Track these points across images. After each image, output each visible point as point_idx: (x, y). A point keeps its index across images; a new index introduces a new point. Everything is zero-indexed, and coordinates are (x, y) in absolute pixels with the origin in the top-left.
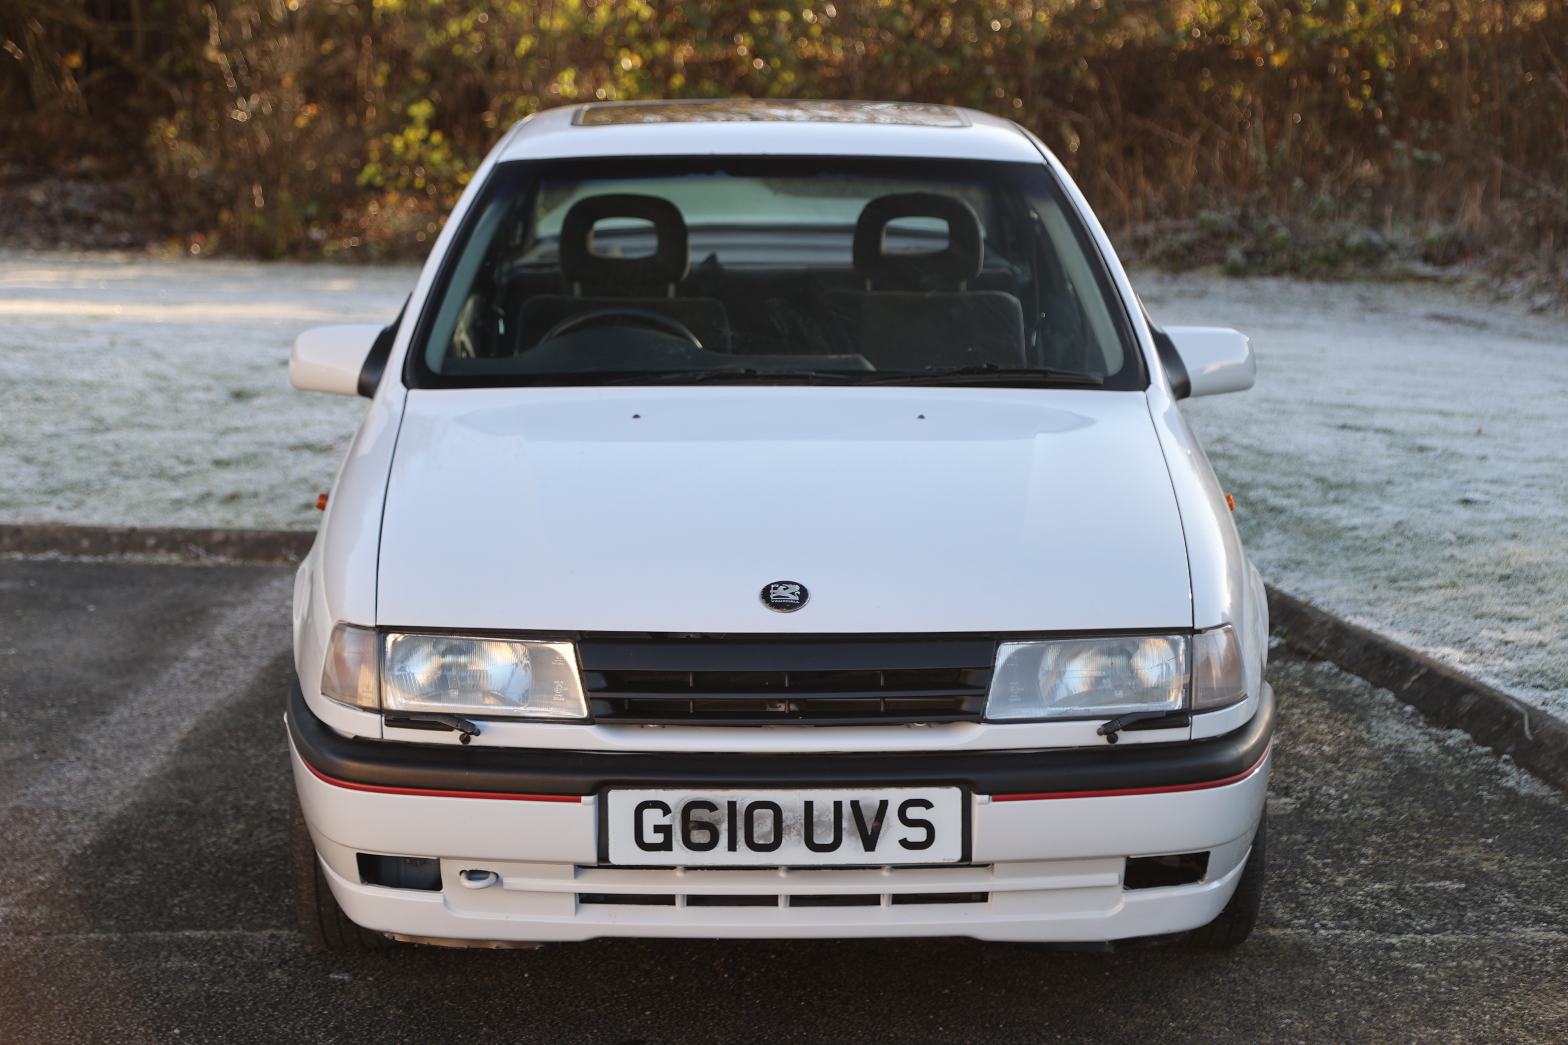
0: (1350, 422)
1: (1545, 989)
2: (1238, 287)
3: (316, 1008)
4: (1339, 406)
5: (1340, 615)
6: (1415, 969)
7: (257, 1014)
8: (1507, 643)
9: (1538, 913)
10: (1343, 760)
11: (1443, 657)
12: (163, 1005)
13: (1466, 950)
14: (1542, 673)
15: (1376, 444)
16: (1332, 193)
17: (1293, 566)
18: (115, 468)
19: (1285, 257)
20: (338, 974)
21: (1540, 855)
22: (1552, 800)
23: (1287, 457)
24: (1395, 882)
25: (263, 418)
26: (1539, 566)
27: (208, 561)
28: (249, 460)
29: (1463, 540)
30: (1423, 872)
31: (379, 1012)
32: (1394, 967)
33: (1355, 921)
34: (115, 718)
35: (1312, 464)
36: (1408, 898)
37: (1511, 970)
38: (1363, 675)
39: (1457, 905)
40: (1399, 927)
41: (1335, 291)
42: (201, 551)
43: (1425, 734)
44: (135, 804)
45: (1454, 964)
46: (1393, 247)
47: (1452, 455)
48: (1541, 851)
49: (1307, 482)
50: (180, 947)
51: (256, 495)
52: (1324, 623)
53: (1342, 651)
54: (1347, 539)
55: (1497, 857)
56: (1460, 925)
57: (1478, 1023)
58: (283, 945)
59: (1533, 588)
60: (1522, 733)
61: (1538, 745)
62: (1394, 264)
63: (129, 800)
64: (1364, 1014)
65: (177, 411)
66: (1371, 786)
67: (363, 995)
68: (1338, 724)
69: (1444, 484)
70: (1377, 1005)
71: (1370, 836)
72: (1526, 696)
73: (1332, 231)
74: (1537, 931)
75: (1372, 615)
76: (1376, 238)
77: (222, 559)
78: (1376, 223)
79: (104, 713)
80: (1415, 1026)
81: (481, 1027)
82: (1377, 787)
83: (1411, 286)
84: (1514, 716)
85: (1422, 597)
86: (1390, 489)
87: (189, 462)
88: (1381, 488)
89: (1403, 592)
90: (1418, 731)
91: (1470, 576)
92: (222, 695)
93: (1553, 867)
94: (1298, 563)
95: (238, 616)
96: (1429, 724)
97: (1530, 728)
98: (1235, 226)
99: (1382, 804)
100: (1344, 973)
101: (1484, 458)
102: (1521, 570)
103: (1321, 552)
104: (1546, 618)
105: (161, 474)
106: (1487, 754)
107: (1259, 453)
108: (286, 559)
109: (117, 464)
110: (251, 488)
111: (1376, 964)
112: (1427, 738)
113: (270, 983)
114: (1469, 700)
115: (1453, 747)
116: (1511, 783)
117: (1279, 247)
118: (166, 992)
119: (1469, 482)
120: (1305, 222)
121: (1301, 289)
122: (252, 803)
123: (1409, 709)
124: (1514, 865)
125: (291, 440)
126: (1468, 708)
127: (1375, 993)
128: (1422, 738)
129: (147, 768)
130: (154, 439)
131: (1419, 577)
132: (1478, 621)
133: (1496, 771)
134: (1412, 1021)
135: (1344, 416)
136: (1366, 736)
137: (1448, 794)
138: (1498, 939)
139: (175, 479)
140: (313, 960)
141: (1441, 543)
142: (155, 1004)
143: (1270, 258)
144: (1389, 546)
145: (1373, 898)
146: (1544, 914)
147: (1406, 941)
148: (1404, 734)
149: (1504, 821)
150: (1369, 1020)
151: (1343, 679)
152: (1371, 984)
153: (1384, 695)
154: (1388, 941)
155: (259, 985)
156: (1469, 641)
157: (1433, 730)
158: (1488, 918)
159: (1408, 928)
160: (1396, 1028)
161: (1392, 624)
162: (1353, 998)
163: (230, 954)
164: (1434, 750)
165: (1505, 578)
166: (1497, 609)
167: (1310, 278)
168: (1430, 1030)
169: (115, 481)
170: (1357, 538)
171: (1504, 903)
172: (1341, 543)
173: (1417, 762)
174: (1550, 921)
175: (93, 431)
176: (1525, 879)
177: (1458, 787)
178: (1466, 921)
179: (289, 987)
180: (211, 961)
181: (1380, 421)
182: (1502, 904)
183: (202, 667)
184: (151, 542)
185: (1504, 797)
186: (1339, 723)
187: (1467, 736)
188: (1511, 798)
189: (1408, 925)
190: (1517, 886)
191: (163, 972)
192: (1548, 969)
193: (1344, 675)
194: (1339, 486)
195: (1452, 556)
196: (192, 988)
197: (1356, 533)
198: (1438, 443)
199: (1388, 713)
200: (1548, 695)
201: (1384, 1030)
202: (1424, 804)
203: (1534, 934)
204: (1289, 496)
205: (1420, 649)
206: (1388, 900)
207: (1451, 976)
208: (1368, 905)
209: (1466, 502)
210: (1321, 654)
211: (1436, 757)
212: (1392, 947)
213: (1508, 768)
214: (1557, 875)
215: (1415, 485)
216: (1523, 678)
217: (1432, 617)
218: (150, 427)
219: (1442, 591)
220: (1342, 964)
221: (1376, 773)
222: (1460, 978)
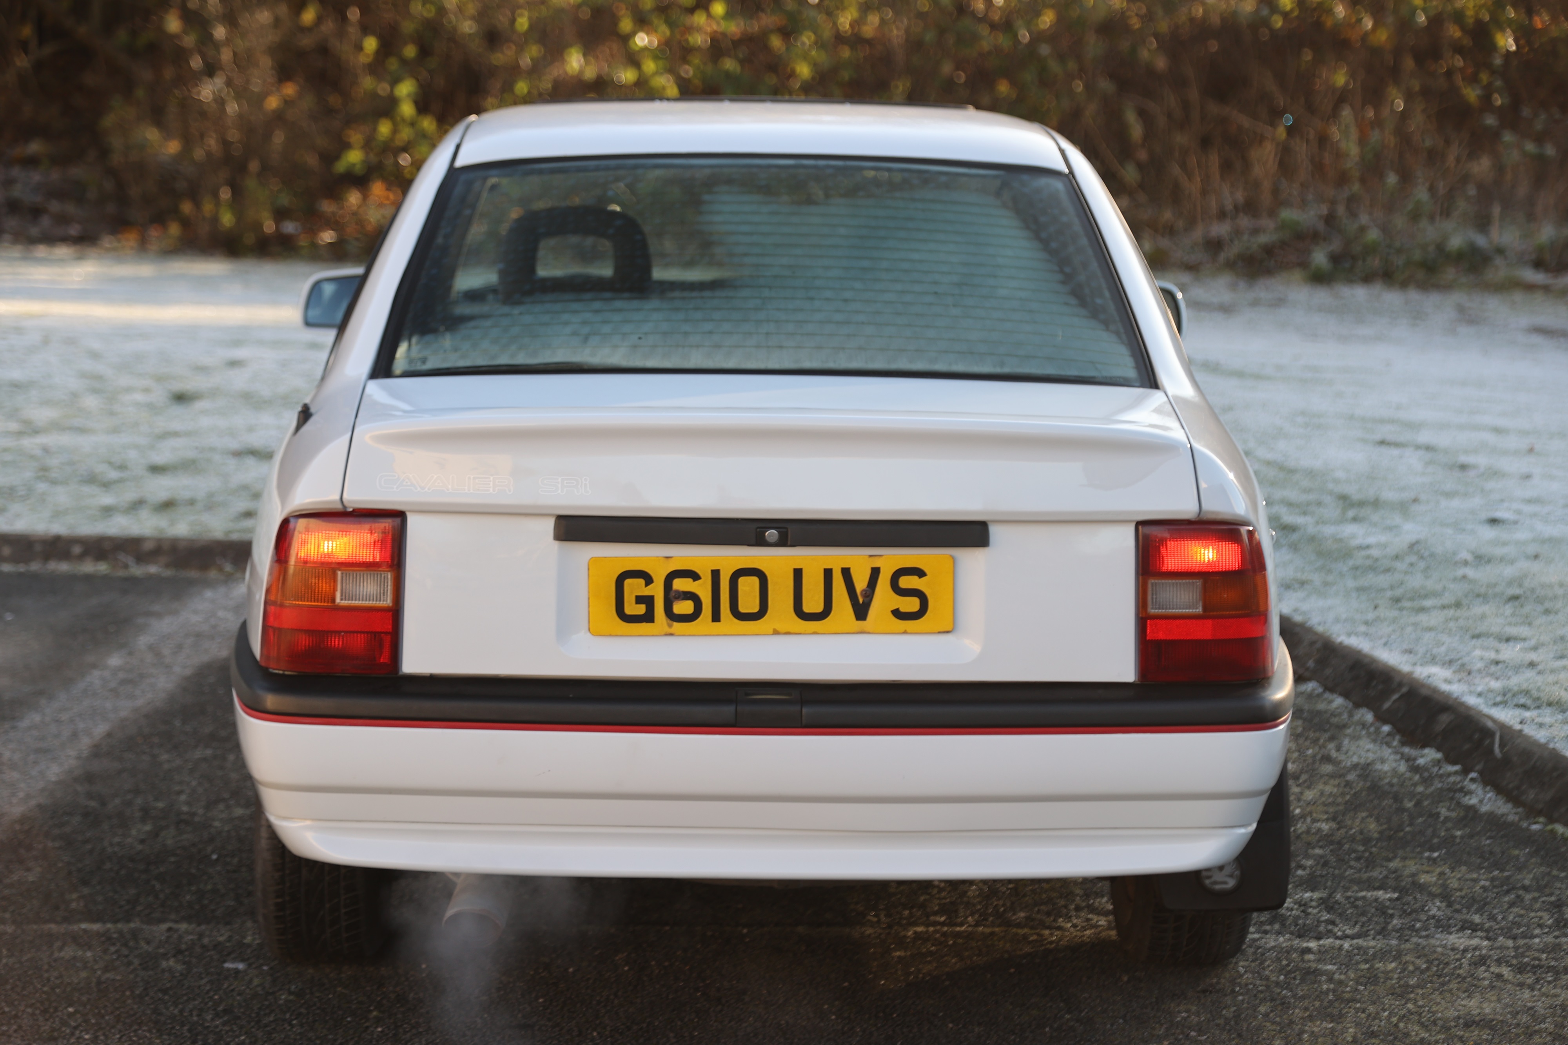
0: (1390, 437)
1: (1451, 990)
2: (1322, 295)
3: (208, 992)
4: (1382, 421)
5: (1334, 636)
6: (1326, 970)
7: (146, 998)
8: (1497, 663)
9: (1465, 921)
10: (1304, 777)
11: (1429, 677)
12: (53, 989)
13: (1383, 955)
14: (1527, 692)
15: (1413, 460)
16: (1432, 189)
17: (1296, 586)
18: (41, 474)
19: (1377, 262)
20: (233, 962)
21: (1483, 868)
22: (1511, 818)
23: (1311, 473)
24: (1327, 891)
25: (205, 422)
26: (1551, 586)
27: (137, 571)
28: (187, 466)
29: (1481, 559)
30: (1359, 882)
31: (270, 997)
32: (1304, 969)
33: (1277, 926)
34: (25, 723)
35: (1337, 481)
36: (1337, 907)
37: (1423, 972)
38: (1346, 695)
39: (1384, 913)
40: (1320, 932)
41: (1431, 301)
42: (130, 560)
43: (1396, 753)
44: (39, 806)
45: (1367, 966)
46: (1500, 251)
47: (1494, 473)
48: (1486, 864)
49: (1327, 499)
50: (74, 939)
51: (192, 502)
52: (1313, 643)
53: (1328, 671)
54: (1359, 559)
55: (1438, 870)
56: (1383, 932)
57: (1374, 1019)
58: (180, 937)
59: (1540, 608)
60: (1491, 751)
61: (1506, 762)
62: (1500, 270)
63: (33, 802)
64: (1262, 1009)
65: (112, 414)
66: (1327, 803)
67: (256, 982)
68: (1308, 743)
69: (1476, 502)
70: (1278, 1002)
71: (1313, 848)
72: (1506, 716)
73: (1429, 232)
74: (1459, 938)
75: (1366, 634)
76: (1481, 241)
77: (153, 569)
78: (1483, 223)
79: (13, 718)
80: (1311, 1021)
81: (371, 1011)
82: (1333, 804)
83: (1518, 296)
84: (1487, 733)
85: (1423, 618)
86: (1415, 508)
87: (122, 467)
88: (1404, 508)
89: (1405, 612)
90: (1390, 751)
91: (1478, 596)
92: (140, 702)
93: (1493, 880)
94: (1302, 583)
95: (165, 625)
96: (1403, 743)
97: (1500, 745)
98: (1321, 227)
99: (1334, 819)
100: (1253, 973)
101: (1528, 477)
102: (1533, 590)
103: (1330, 571)
104: (1544, 638)
105: (91, 479)
106: (1456, 773)
107: (1281, 468)
108: (221, 569)
109: (45, 469)
110: (187, 495)
111: (1288, 965)
112: (1398, 757)
113: (163, 971)
114: (1445, 719)
115: (1424, 766)
116: (1473, 801)
117: (1370, 250)
118: (57, 978)
119: (1502, 501)
120: (1399, 221)
121: (1393, 298)
122: (160, 805)
123: (1386, 728)
124: (1454, 877)
125: (234, 445)
126: (1444, 726)
127: (1279, 990)
128: (1392, 757)
129: (54, 772)
130: (85, 443)
131: (1426, 596)
132: (1475, 641)
133: (1461, 790)
134: (1309, 1016)
135: (1386, 432)
136: (1334, 754)
137: (1404, 810)
138: (1419, 945)
139: (106, 485)
140: (208, 951)
141: (1456, 563)
142: (45, 989)
143: (1360, 263)
144: (1400, 566)
145: (1300, 906)
146: (1472, 923)
147: (1324, 946)
148: (1375, 753)
149: (1456, 837)
150: (1266, 1015)
151: (1325, 699)
152: (1277, 984)
153: (1363, 715)
154: (1305, 945)
155: (151, 973)
156: (1459, 662)
157: (1406, 750)
158: (1414, 926)
159: (1329, 933)
160: (1291, 1022)
161: (1385, 644)
162: (1255, 996)
163: (125, 945)
164: (1403, 767)
165: (1515, 598)
166: (1495, 629)
167: (1404, 285)
168: (1324, 1024)
169: (42, 487)
170: (1368, 557)
171: (1434, 911)
172: (1351, 563)
173: (1381, 779)
174: (1475, 928)
175: (20, 434)
176: (1461, 890)
177: (1418, 804)
178: (1390, 927)
179: (182, 974)
180: (105, 951)
181: (1424, 437)
182: (1431, 913)
183: (121, 675)
184: (77, 550)
185: (1462, 814)
186: (1309, 741)
187: (1439, 756)
188: (1471, 815)
189: (1330, 931)
190: (1451, 896)
191: (55, 961)
192: (1461, 971)
193: (1327, 695)
194: (1361, 504)
195: (1464, 577)
196: (84, 974)
197: (1368, 552)
198: (1481, 460)
199: (1364, 732)
200: (1527, 714)
201: (1278, 1024)
202: (1377, 819)
203: (1456, 940)
204: (1305, 513)
205: (1406, 668)
206: (1314, 908)
207: (1360, 977)
208: (1294, 912)
209: (1494, 521)
210: (1307, 674)
211: (1403, 775)
212: (1308, 950)
213: (1473, 787)
214: (1495, 887)
215: (1444, 503)
216: (1506, 698)
217: (1428, 636)
218: (81, 431)
219: (1446, 612)
220: (1253, 965)
221: (1335, 790)
222: (1369, 978)
